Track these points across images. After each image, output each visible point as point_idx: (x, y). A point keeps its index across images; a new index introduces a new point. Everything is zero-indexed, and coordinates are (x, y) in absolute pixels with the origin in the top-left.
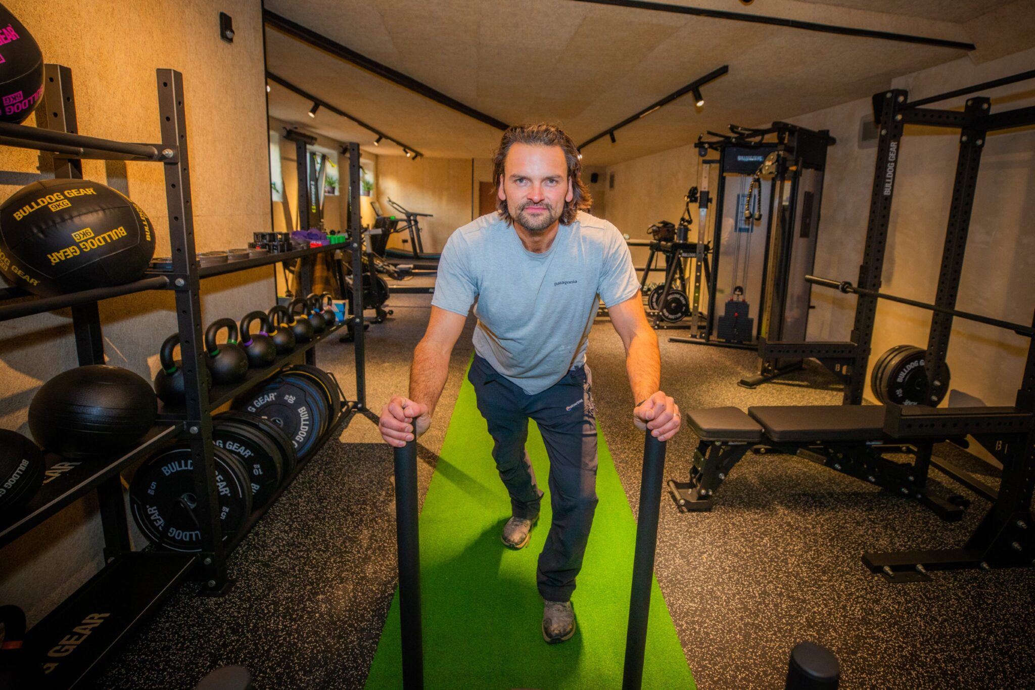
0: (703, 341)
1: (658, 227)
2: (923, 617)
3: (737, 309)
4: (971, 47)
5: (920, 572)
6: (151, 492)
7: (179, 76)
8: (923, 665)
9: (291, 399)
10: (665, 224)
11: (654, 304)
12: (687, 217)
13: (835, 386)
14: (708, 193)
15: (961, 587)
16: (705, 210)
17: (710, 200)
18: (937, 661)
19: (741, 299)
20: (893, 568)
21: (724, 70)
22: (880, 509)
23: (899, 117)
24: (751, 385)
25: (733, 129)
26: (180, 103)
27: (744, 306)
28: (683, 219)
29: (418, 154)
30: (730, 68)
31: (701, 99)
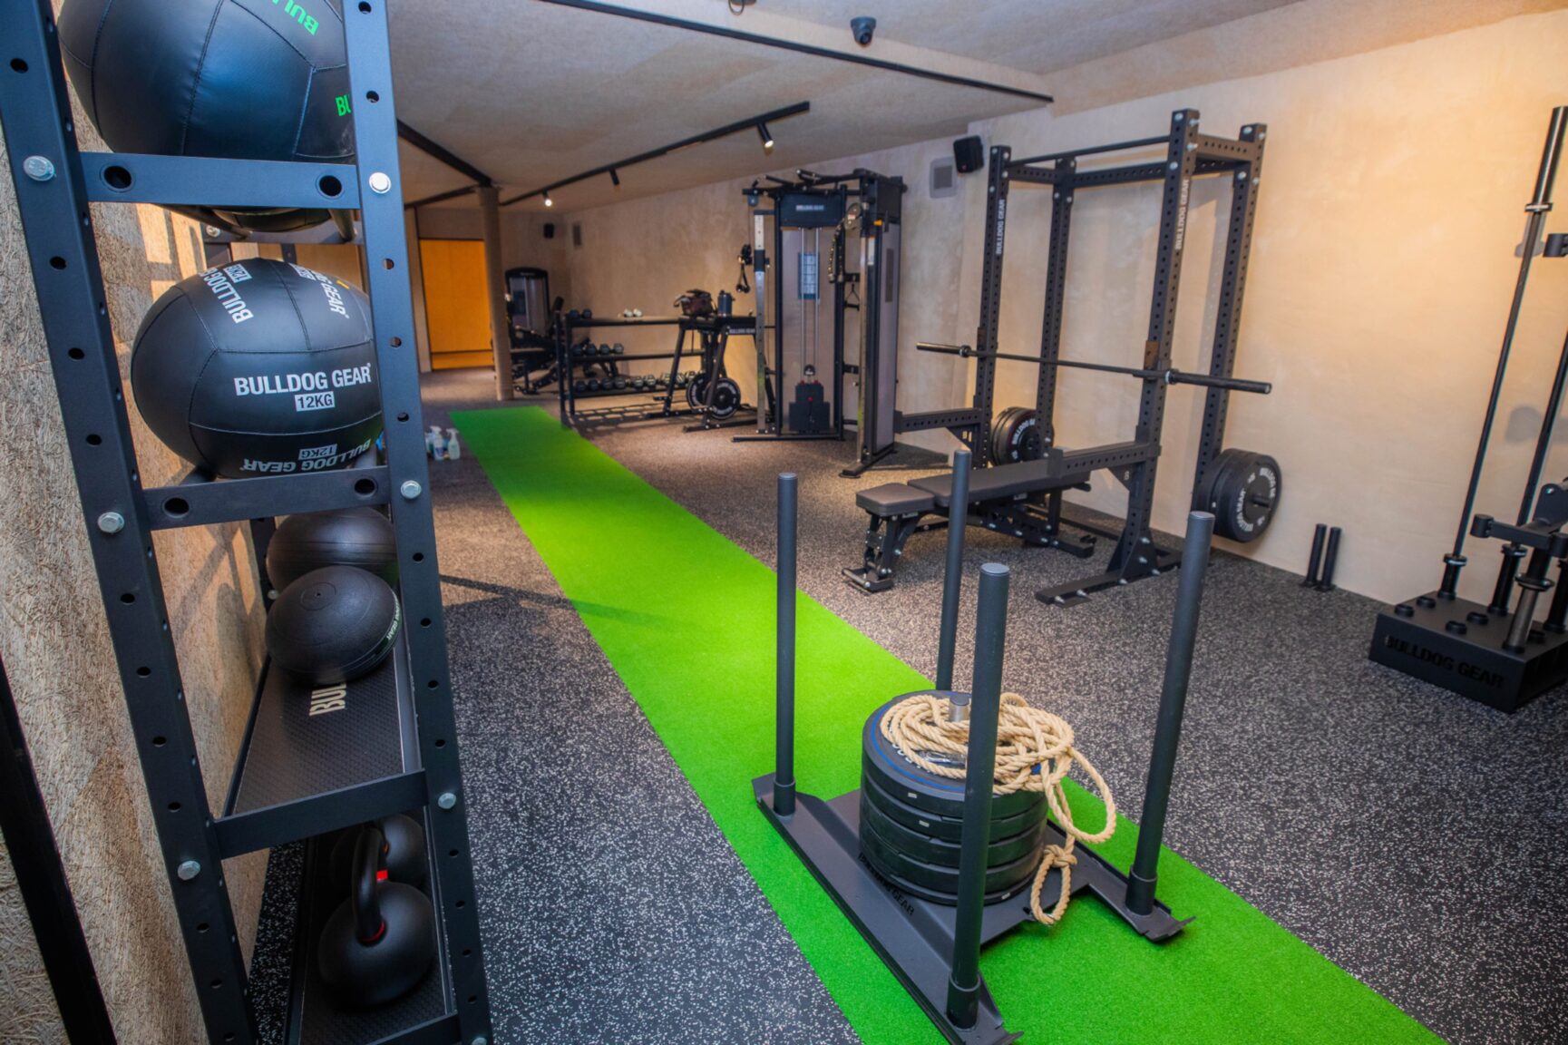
0: (774, 436)
1: (689, 298)
2: (1097, 624)
3: (809, 392)
4: (1049, 99)
5: (1082, 596)
8: (1110, 652)
10: (698, 293)
11: (695, 399)
12: (743, 283)
13: (936, 465)
14: (763, 252)
15: (1113, 600)
16: (762, 273)
17: (766, 261)
18: (1117, 648)
19: (813, 381)
20: (1063, 597)
21: (802, 108)
22: (1029, 560)
23: (1005, 174)
24: (854, 475)
25: (801, 174)
27: (817, 388)
28: (740, 287)
30: (812, 106)
31: (770, 139)
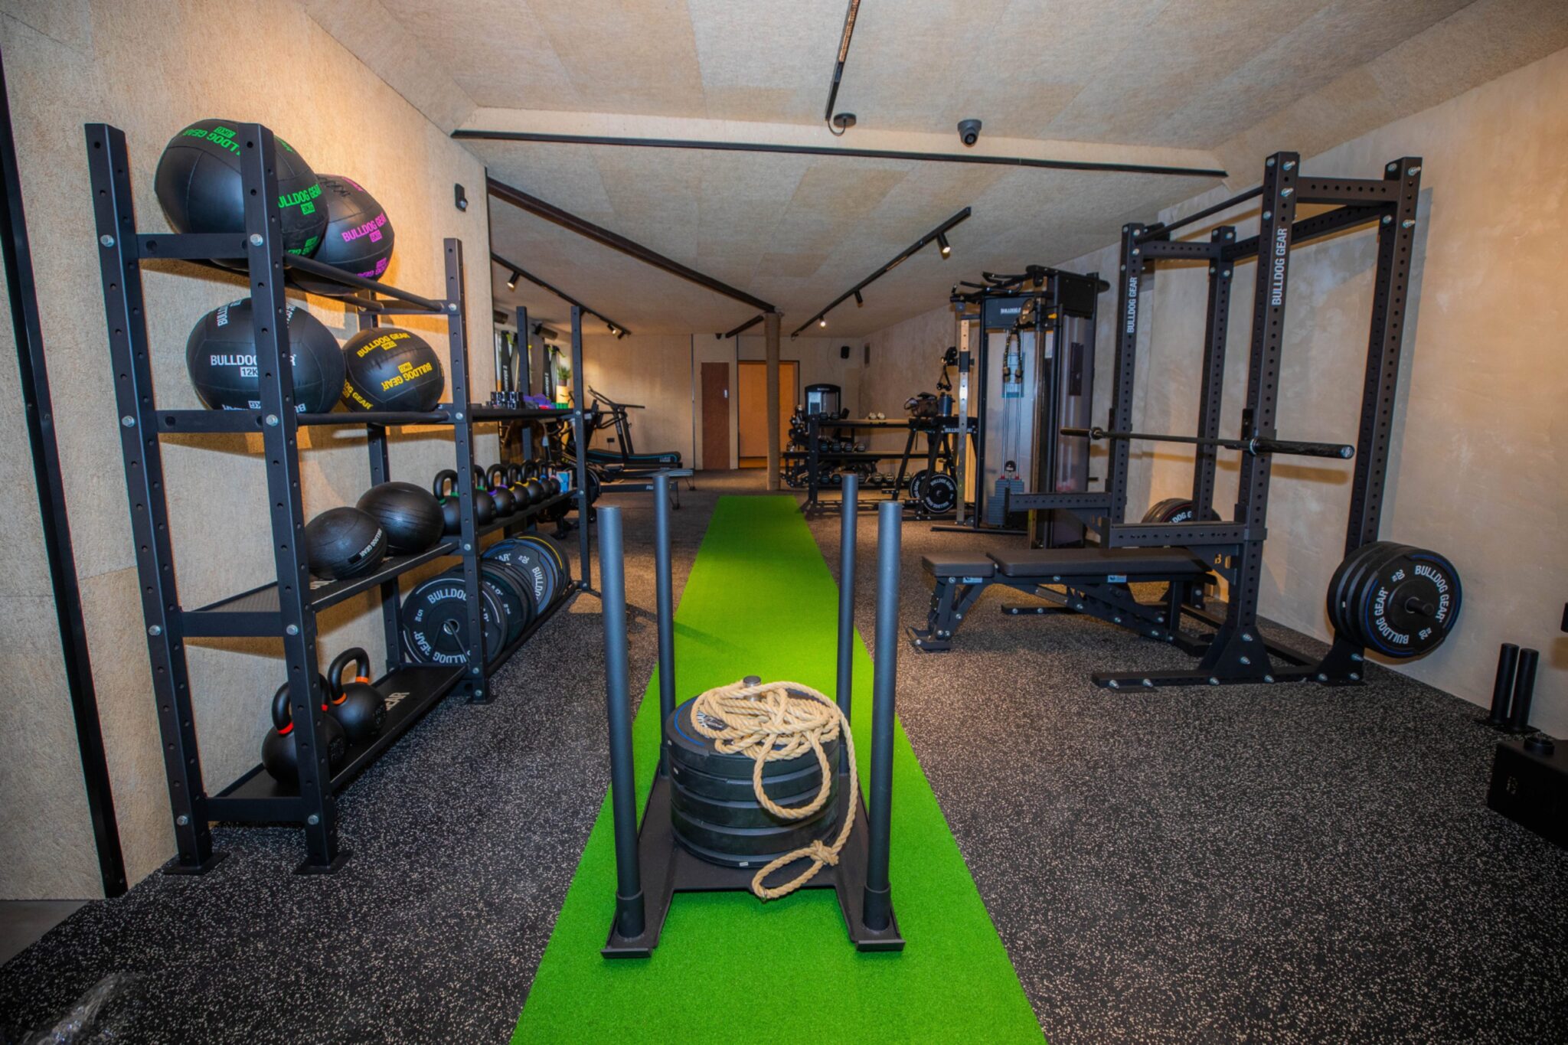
1: (917, 401)
4: (1223, 174)
5: (1145, 686)
6: (418, 619)
7: (460, 243)
9: (525, 560)
10: (924, 396)
11: (915, 492)
12: (945, 383)
14: (969, 353)
16: (967, 373)
17: (971, 362)
19: (1012, 476)
20: (1120, 682)
21: (965, 214)
23: (1137, 251)
25: (986, 276)
26: (461, 264)
27: (1015, 482)
28: (940, 386)
29: (624, 332)
30: (973, 210)
31: (947, 245)
